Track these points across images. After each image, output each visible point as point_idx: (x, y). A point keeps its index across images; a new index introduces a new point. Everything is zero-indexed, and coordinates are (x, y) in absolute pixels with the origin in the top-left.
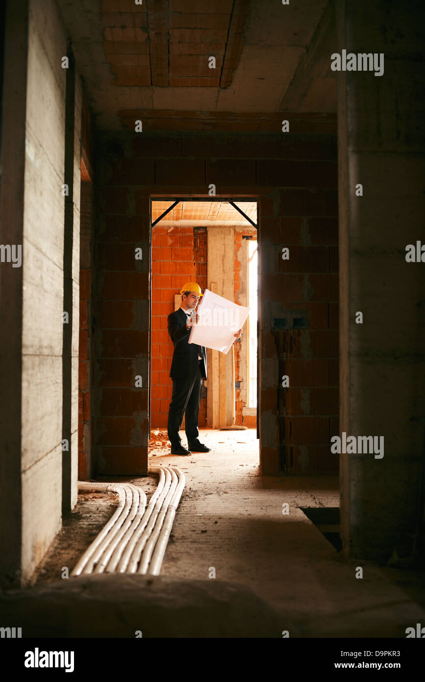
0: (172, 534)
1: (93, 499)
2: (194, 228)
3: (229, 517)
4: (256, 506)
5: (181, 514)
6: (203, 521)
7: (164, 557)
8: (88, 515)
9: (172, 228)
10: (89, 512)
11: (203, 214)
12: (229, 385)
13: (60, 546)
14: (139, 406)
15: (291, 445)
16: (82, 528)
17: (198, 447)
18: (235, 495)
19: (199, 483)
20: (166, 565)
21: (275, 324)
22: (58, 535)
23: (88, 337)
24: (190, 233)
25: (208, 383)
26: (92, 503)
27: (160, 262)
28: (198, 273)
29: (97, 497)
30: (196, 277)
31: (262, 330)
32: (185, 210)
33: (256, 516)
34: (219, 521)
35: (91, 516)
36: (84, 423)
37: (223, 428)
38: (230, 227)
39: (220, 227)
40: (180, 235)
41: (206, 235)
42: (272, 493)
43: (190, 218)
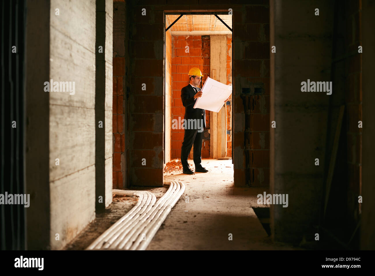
0: (164, 223)
1: (123, 201)
2: (202, 36)
3: (204, 213)
4: (225, 206)
5: (175, 210)
6: (187, 215)
7: (153, 238)
8: (115, 211)
9: (189, 36)
10: (116, 209)
11: (206, 27)
12: (224, 132)
13: (89, 230)
14: (157, 143)
15: (253, 168)
16: (108, 219)
17: (200, 169)
18: (213, 199)
19: (194, 191)
20: (153, 244)
21: (243, 92)
22: (91, 223)
23: (124, 100)
24: (199, 39)
25: (211, 130)
26: (121, 203)
27: (181, 57)
28: (205, 64)
29: (125, 199)
30: (203, 66)
31: (235, 95)
32: (194, 24)
33: (222, 212)
34: (198, 216)
35: (117, 211)
36: (121, 153)
37: (219, 158)
38: (224, 35)
39: (218, 35)
40: (193, 40)
41: (209, 40)
42: (237, 198)
43: (198, 29)
